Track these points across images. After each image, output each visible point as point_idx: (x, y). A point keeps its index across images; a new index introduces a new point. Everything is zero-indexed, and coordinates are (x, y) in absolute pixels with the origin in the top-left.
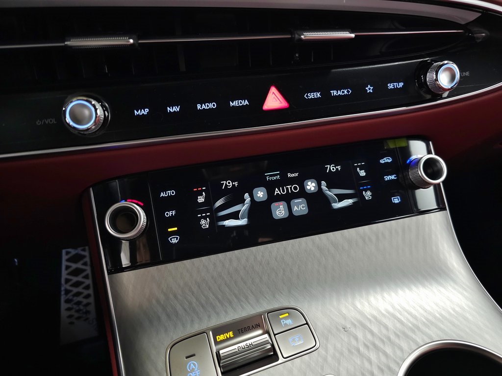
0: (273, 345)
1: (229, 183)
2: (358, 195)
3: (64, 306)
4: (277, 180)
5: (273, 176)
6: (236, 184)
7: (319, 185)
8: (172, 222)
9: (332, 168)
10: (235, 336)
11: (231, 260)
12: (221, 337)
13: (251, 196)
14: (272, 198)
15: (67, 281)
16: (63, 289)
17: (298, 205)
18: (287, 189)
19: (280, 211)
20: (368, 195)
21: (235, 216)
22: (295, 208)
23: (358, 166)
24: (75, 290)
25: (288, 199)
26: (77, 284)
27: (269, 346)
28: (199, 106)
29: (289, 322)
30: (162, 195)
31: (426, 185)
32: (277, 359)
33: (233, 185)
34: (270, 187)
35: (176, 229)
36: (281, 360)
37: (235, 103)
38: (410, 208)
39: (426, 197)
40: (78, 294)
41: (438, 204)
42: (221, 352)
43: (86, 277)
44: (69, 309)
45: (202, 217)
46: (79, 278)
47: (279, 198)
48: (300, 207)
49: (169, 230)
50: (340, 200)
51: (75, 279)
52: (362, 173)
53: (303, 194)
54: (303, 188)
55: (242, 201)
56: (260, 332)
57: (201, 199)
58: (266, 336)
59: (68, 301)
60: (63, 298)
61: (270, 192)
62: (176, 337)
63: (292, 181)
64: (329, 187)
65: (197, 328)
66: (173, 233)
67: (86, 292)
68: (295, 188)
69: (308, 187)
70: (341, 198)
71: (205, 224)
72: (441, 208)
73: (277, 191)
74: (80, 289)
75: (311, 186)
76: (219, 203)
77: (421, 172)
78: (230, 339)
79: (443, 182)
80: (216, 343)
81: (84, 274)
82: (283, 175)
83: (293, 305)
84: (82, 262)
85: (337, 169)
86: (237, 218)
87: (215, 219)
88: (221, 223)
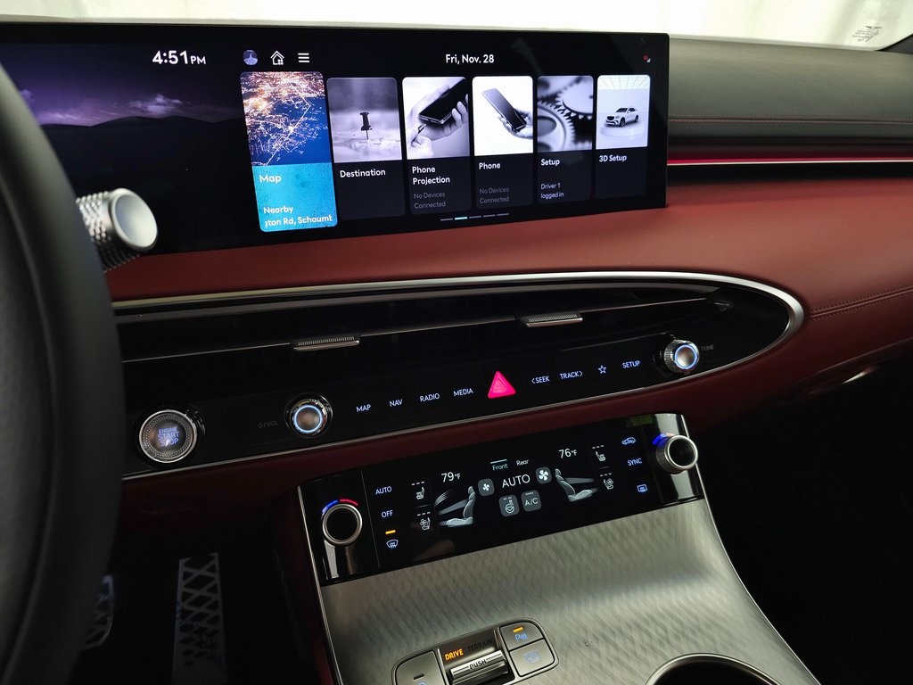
0: (507, 663)
1: (450, 475)
2: (597, 484)
3: (179, 636)
4: (504, 469)
5: (499, 464)
6: (458, 476)
7: (552, 474)
8: (389, 523)
9: (566, 453)
10: (466, 654)
11: (456, 567)
12: (450, 656)
13: (476, 489)
14: (500, 492)
15: (186, 595)
16: (178, 608)
17: (529, 498)
18: (517, 479)
19: (509, 507)
20: (609, 484)
22: (527, 503)
23: (597, 449)
24: (196, 610)
25: (518, 491)
26: (199, 601)
27: (503, 664)
28: (422, 399)
29: (524, 636)
30: (378, 492)
31: (680, 471)
32: (513, 678)
33: (455, 478)
34: (496, 478)
35: (394, 531)
36: (517, 678)
37: (459, 393)
38: (665, 496)
39: (682, 482)
40: (200, 617)
41: (694, 491)
42: (452, 671)
43: (213, 589)
44: (185, 641)
45: (422, 517)
46: (203, 592)
47: (508, 491)
48: (532, 501)
49: (387, 533)
50: (577, 492)
51: (196, 593)
52: (602, 458)
53: (535, 484)
54: (534, 477)
55: (466, 497)
56: (492, 649)
57: (420, 496)
58: (500, 652)
59: (184, 629)
60: (178, 624)
61: (497, 484)
62: (401, 656)
63: (522, 470)
64: (565, 476)
65: (423, 646)
66: (391, 536)
67: (212, 614)
68: (526, 479)
69: (541, 477)
70: (579, 488)
71: (425, 524)
72: (699, 496)
73: (505, 483)
74: (203, 609)
75: (544, 475)
76: (441, 499)
77: (668, 457)
78: (460, 657)
79: (698, 462)
80: (446, 662)
81: (211, 585)
82: (512, 463)
83: (527, 617)
84: (207, 566)
85: (573, 454)
86: (461, 517)
87: (437, 519)
88: (443, 523)
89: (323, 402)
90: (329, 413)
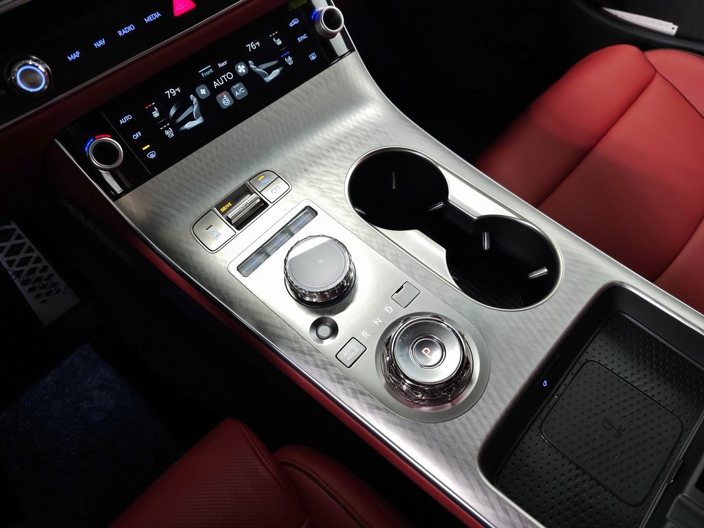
0: (261, 199)
1: (172, 91)
2: (282, 63)
3: (24, 290)
4: (211, 74)
5: (206, 71)
6: (178, 90)
7: (247, 65)
8: (142, 141)
9: (252, 46)
10: (233, 205)
11: (204, 155)
12: (224, 209)
13: (196, 96)
14: (214, 92)
15: (10, 263)
16: (10, 273)
17: (237, 89)
18: (223, 78)
19: (226, 101)
20: (290, 61)
21: (191, 118)
22: (237, 93)
23: (273, 36)
24: (26, 269)
25: (227, 87)
26: (24, 262)
27: (259, 200)
28: (120, 33)
29: (265, 181)
30: (121, 122)
31: (334, 35)
32: (268, 205)
33: (177, 92)
34: (208, 82)
35: (148, 146)
36: (270, 205)
37: (149, 19)
38: (329, 57)
39: (338, 43)
40: (32, 271)
41: (348, 47)
42: (229, 216)
43: (30, 250)
44: (31, 290)
45: (165, 129)
46: (23, 255)
47: (220, 90)
48: (240, 91)
49: (144, 149)
50: (269, 74)
51: (18, 258)
52: (279, 42)
53: (238, 78)
54: (235, 73)
55: (191, 103)
56: (249, 195)
57: (156, 114)
58: (254, 194)
59: (24, 283)
60: (17, 282)
61: (210, 87)
62: (193, 220)
63: (224, 70)
64: (257, 65)
65: (203, 210)
66: (148, 150)
67: (40, 266)
68: (230, 76)
69: (240, 71)
70: (269, 70)
71: (169, 133)
72: (351, 50)
73: (216, 85)
74: (31, 265)
75: (241, 69)
76: (173, 112)
77: (324, 26)
78: (230, 207)
79: (345, 23)
80: (222, 214)
81: (26, 247)
82: (215, 67)
83: (264, 168)
84: (14, 237)
85: (257, 46)
86: (193, 119)
87: (176, 127)
88: (182, 128)
89: (35, 61)
90: (46, 69)
